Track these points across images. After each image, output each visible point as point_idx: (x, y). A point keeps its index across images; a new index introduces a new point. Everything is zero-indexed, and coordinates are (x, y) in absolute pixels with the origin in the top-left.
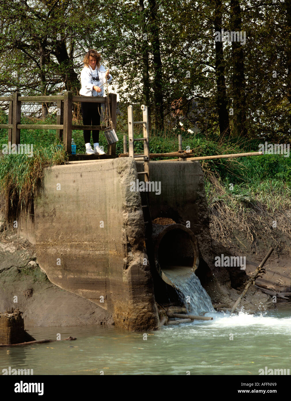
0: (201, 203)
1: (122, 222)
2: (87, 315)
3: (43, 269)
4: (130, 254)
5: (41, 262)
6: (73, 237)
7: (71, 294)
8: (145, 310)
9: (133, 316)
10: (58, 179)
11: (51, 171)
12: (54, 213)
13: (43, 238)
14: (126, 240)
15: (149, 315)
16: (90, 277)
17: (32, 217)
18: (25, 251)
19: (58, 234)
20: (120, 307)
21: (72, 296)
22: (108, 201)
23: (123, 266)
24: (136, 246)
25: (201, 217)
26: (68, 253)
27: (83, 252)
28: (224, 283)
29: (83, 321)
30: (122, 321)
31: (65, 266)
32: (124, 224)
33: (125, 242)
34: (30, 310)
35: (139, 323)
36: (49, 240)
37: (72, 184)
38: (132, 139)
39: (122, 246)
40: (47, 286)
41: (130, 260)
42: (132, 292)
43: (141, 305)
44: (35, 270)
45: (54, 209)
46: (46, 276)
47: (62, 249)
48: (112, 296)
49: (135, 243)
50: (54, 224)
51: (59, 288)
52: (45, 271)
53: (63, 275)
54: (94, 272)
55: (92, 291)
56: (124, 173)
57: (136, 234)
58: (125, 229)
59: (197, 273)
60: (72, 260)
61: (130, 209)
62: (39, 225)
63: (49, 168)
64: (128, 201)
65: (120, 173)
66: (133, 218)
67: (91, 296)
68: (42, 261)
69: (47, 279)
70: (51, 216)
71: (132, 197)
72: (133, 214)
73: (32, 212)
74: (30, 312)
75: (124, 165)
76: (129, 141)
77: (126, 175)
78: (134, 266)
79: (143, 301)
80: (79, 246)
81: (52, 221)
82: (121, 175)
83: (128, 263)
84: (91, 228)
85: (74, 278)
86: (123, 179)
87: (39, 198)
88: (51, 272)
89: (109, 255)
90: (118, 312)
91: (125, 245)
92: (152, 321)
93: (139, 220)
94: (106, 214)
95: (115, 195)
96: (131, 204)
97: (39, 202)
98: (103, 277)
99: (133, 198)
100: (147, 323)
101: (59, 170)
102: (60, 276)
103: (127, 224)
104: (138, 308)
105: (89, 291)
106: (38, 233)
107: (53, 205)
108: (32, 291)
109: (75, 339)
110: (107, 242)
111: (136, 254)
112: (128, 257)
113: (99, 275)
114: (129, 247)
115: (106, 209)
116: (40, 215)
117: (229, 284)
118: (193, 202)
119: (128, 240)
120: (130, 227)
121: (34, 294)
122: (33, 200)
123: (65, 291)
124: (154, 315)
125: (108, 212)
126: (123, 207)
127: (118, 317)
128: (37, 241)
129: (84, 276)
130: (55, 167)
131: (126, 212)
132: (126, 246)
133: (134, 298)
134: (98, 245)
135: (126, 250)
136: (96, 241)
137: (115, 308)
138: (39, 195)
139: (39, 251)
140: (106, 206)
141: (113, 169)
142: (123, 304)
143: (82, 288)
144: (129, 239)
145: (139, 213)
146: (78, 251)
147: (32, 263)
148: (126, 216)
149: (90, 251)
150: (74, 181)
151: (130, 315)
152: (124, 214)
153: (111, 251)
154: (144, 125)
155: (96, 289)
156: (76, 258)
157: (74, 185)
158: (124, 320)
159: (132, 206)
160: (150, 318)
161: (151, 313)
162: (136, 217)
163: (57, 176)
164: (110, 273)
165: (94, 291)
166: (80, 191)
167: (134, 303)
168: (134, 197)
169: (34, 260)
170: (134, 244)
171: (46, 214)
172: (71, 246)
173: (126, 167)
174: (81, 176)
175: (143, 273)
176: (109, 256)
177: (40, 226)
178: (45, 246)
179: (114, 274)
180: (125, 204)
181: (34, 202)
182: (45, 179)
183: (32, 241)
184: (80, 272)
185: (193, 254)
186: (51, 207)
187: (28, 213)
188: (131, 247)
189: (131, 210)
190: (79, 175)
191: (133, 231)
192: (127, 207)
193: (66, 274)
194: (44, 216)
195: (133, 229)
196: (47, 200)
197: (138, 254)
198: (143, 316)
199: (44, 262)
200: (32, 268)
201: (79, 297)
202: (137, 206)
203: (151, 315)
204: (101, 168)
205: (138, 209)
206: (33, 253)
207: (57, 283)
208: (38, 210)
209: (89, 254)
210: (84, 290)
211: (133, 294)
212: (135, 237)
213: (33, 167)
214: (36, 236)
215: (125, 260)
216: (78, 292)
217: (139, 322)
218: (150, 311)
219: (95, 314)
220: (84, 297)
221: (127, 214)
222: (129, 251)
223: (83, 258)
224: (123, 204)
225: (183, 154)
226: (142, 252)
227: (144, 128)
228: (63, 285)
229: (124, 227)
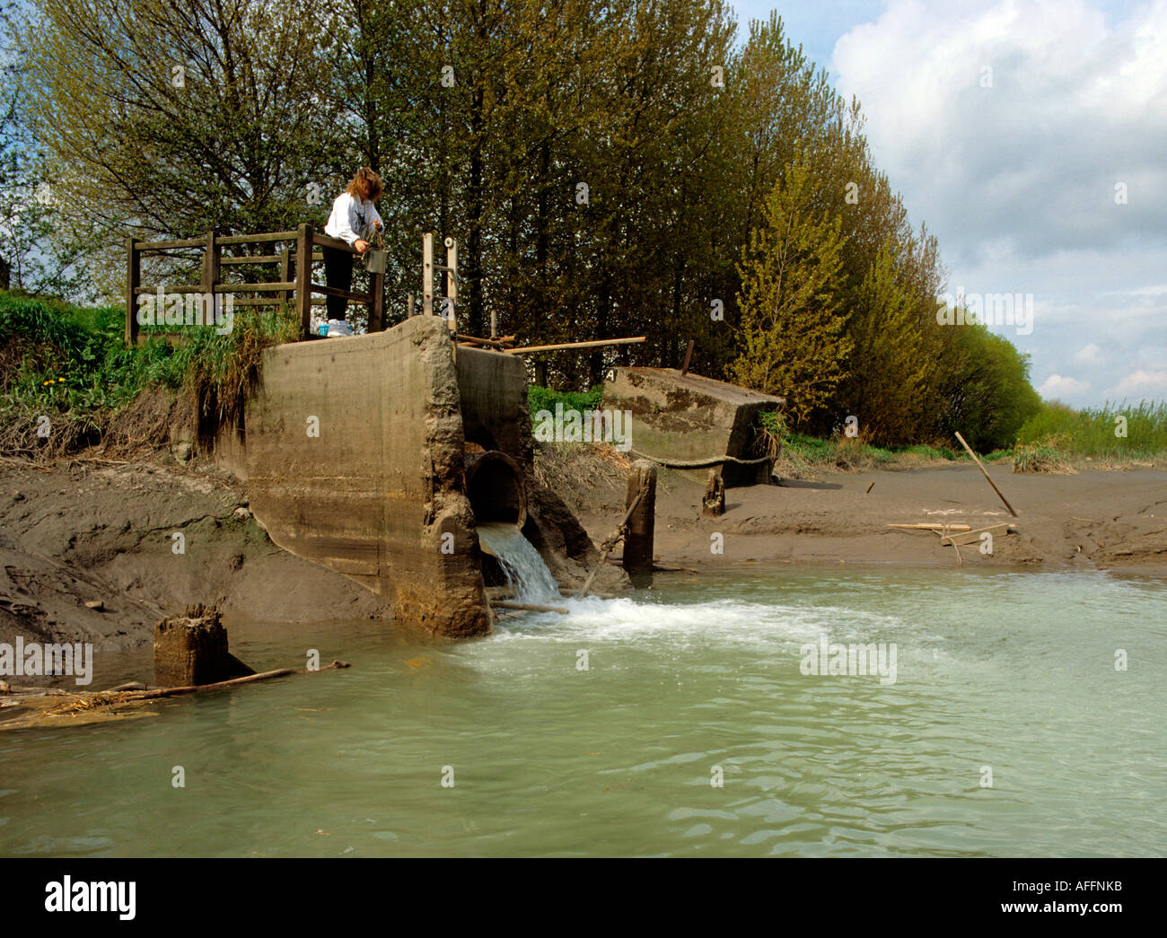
0: (523, 424)
1: (423, 435)
2: (345, 604)
3: (260, 522)
4: (439, 497)
5: (257, 509)
6: (317, 467)
7: (312, 565)
8: (468, 601)
9: (447, 613)
10: (288, 367)
11: (275, 353)
12: (281, 427)
13: (261, 468)
14: (430, 469)
15: (475, 610)
16: (348, 537)
17: (242, 434)
18: (230, 491)
19: (288, 463)
20: (412, 593)
21: (314, 569)
22: (385, 403)
23: (423, 518)
24: (451, 482)
25: (524, 447)
26: (307, 494)
27: (334, 494)
28: (557, 549)
29: (339, 615)
30: (419, 619)
31: (302, 517)
32: (428, 440)
33: (429, 474)
34: (239, 594)
35: (458, 626)
36: (272, 473)
37: (315, 375)
38: (431, 294)
39: (421, 481)
40: (269, 550)
41: (438, 507)
42: (443, 567)
43: (460, 592)
44: (247, 522)
45: (282, 420)
46: (267, 534)
47: (296, 489)
48: (391, 570)
49: (449, 476)
50: (281, 446)
51: (290, 554)
52: (264, 526)
53: (298, 531)
54: (355, 529)
55: (352, 561)
56: (428, 342)
57: (452, 458)
58: (428, 450)
59: (525, 531)
60: (315, 507)
61: (440, 410)
62: (253, 447)
63: (271, 349)
64: (437, 395)
65: (419, 343)
66: (446, 427)
67: (349, 571)
68: (260, 509)
69: (269, 538)
70: (276, 432)
71: (443, 389)
72: (445, 420)
73: (242, 424)
74: (240, 597)
75: (428, 329)
76: (425, 298)
77: (433, 347)
78: (448, 519)
79: (464, 584)
80: (327, 484)
81: (278, 440)
82: (421, 347)
83: (434, 513)
84: (351, 451)
85: (319, 539)
86: (428, 353)
87: (253, 400)
88: (274, 528)
89: (385, 498)
90: (406, 602)
91: (428, 479)
92: (480, 620)
93: (457, 432)
94: (381, 426)
95: (407, 387)
96: (442, 403)
97: (254, 406)
98: (372, 537)
99: (446, 391)
100: (473, 625)
101: (292, 350)
102: (293, 535)
103: (433, 440)
104: (454, 598)
105: (347, 560)
106: (252, 461)
107: (279, 413)
108: (241, 560)
109: (347, 666)
110: (382, 477)
111: (449, 496)
112: (435, 502)
113: (365, 532)
114: (436, 482)
115: (380, 418)
116: (257, 430)
117: (564, 550)
118: (514, 420)
119: (434, 470)
120: (440, 445)
121: (246, 565)
122: (243, 406)
123: (301, 559)
124: (483, 611)
125: (385, 423)
126: (426, 408)
127: (406, 610)
128: (249, 475)
129: (337, 536)
130: (283, 346)
131: (432, 416)
132: (430, 482)
133: (448, 578)
134: (363, 481)
135: (430, 488)
136: (359, 475)
137: (399, 592)
138: (255, 396)
139: (255, 491)
140: (380, 412)
141: (402, 340)
142: (419, 588)
143: (334, 556)
144: (438, 467)
145: (456, 419)
146: (325, 491)
147: (241, 511)
148: (432, 424)
149: (349, 493)
150: (320, 370)
151: (440, 611)
152: (428, 421)
153: (389, 491)
154: (449, 273)
155: (359, 558)
156: (323, 503)
157: (320, 376)
158: (424, 618)
159: (444, 405)
160: (477, 616)
161: (478, 607)
162: (451, 427)
163: (287, 363)
164: (387, 531)
165: (356, 562)
166: (330, 387)
167: (447, 589)
168: (448, 388)
169: (246, 506)
170: (446, 478)
171: (267, 429)
172: (313, 484)
173: (433, 332)
174: (333, 360)
175: (464, 532)
176: (387, 502)
177: (256, 448)
178: (265, 483)
179: (398, 533)
180: (432, 401)
181: (246, 407)
182: (265, 367)
183: (242, 476)
184: (331, 528)
185: (518, 502)
186: (276, 416)
187: (235, 429)
188: (441, 483)
189: (443, 412)
190: (329, 359)
191: (446, 453)
192: (435, 406)
193: (302, 531)
194: (262, 432)
195: (446, 449)
196: (268, 405)
197: (453, 496)
198: (465, 612)
199: (263, 510)
200: (242, 520)
201: (327, 571)
202: (454, 407)
203: (479, 610)
204: (371, 344)
205: (455, 413)
206: (243, 495)
207: (286, 545)
208: (252, 422)
209: (347, 498)
210: (337, 560)
211: (447, 571)
212: (449, 465)
213: (243, 346)
214: (248, 467)
215: (428, 507)
216: (323, 562)
217: (458, 623)
218: (476, 604)
219: (359, 603)
220: (337, 571)
221: (435, 420)
222: (435, 490)
223: (335, 503)
224: (426, 401)
225: (498, 342)
226: (461, 494)
227: (449, 280)
228: (298, 550)
229: (427, 446)
